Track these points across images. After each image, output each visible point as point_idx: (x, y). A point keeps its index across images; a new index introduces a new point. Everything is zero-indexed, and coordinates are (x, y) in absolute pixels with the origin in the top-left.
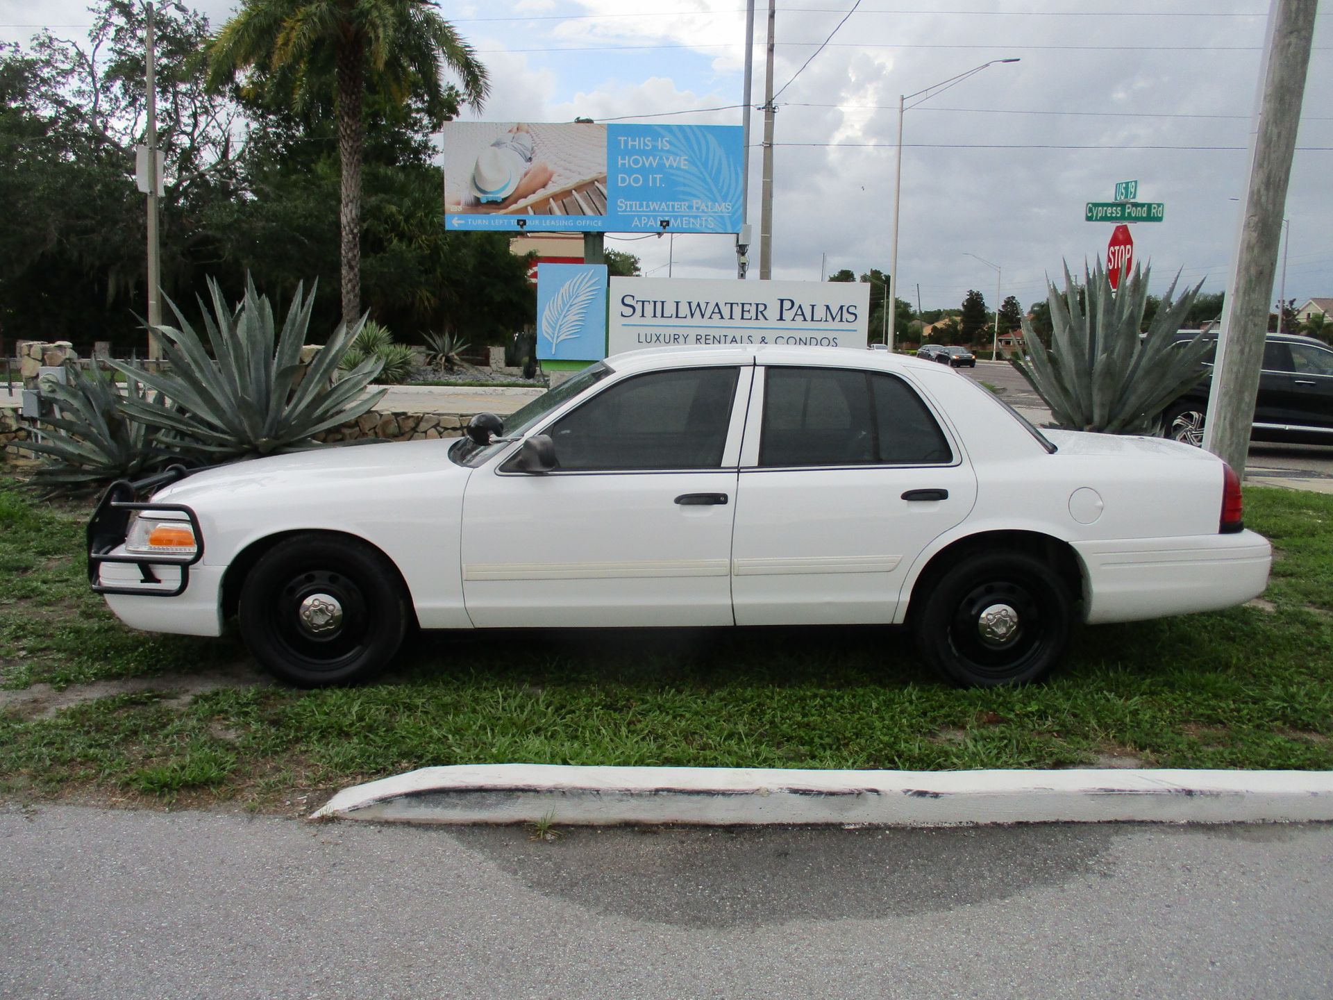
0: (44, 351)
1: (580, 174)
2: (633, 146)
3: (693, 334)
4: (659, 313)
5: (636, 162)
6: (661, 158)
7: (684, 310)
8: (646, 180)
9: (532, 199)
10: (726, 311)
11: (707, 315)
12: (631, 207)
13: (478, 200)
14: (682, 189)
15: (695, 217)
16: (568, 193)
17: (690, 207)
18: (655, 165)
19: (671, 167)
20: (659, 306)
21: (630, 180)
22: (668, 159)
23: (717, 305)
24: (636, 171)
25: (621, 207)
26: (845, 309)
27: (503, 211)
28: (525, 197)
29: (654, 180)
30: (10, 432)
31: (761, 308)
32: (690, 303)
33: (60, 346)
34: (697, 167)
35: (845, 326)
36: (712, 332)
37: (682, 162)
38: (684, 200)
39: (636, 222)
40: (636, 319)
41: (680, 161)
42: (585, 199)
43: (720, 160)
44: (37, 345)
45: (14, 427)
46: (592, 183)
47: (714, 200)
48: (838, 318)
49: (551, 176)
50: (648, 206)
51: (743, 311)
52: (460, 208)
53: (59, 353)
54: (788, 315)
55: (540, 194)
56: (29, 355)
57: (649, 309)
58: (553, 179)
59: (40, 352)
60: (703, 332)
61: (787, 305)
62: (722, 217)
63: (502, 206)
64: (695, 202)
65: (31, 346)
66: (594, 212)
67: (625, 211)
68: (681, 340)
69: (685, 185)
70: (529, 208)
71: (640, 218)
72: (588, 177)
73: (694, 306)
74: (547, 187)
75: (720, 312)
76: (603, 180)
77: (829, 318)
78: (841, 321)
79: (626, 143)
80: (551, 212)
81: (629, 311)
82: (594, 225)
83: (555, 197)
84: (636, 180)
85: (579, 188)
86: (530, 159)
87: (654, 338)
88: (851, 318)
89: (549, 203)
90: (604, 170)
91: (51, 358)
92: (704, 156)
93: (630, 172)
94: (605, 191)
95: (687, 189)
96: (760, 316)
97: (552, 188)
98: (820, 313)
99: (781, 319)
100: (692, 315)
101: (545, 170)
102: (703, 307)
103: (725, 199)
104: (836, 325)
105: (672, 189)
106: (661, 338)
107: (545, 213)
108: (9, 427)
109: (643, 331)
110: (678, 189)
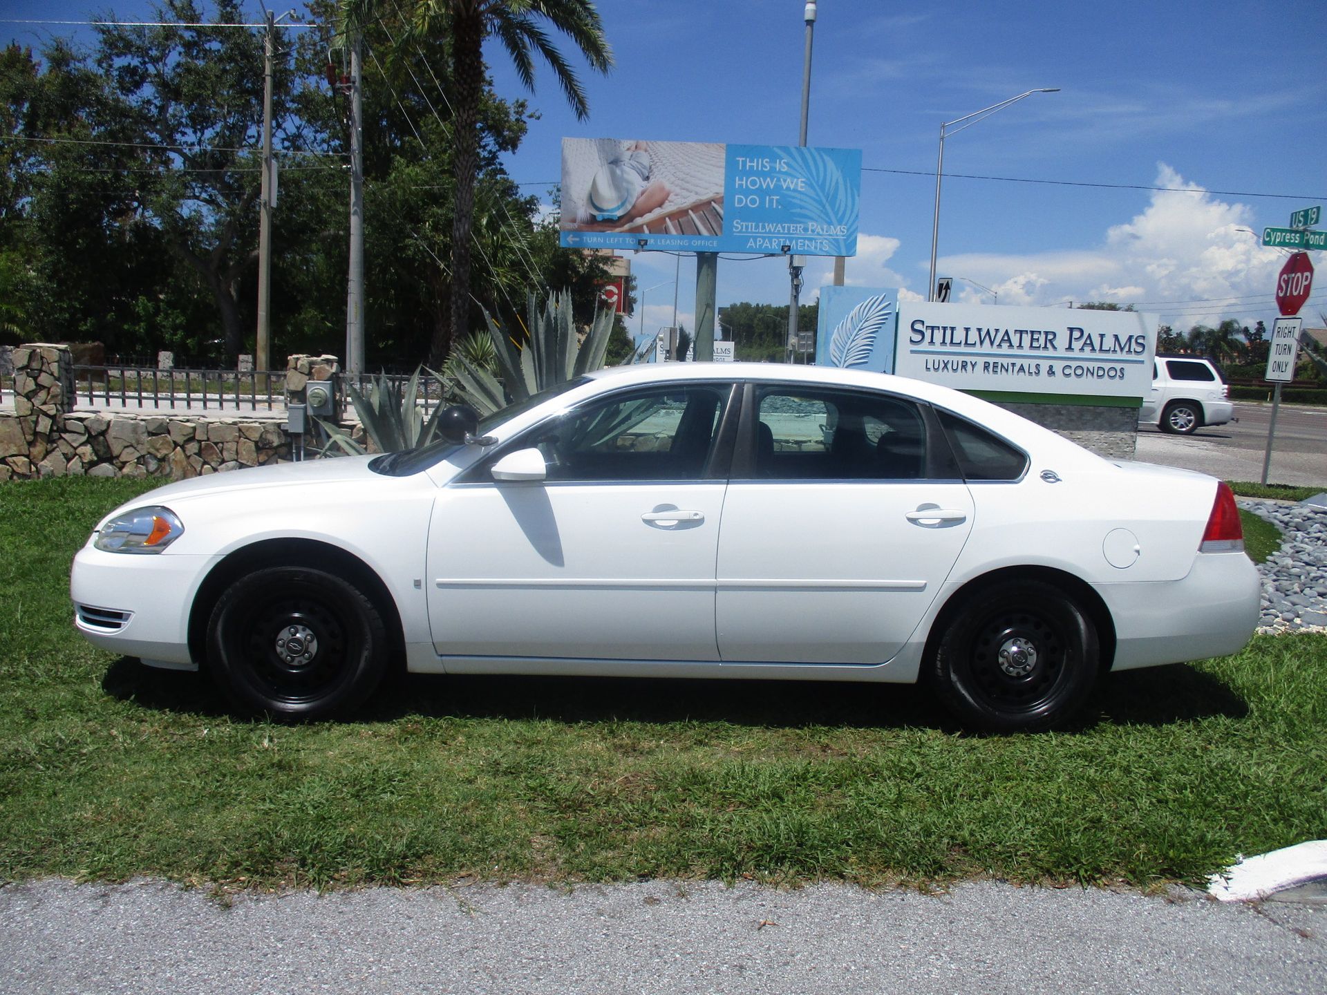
0: (311, 364)
1: (697, 193)
2: (751, 167)
3: (981, 361)
4: (948, 340)
5: (753, 183)
6: (779, 180)
7: (973, 337)
8: (762, 202)
9: (648, 217)
10: (1015, 339)
11: (997, 342)
12: (747, 227)
13: (593, 217)
14: (798, 210)
15: (810, 240)
16: (684, 212)
17: (806, 230)
18: (772, 186)
19: (788, 188)
20: (948, 332)
21: (746, 201)
22: (785, 181)
23: (1007, 332)
24: (753, 192)
25: (737, 228)
26: (1133, 340)
27: (618, 230)
28: (641, 215)
29: (771, 201)
30: (271, 448)
31: (1050, 337)
32: (979, 330)
33: (327, 361)
34: (815, 190)
35: (1133, 357)
36: (1000, 360)
37: (800, 184)
38: (800, 223)
39: (751, 243)
40: (925, 346)
41: (797, 184)
42: (701, 219)
43: (837, 183)
44: (303, 359)
45: (276, 443)
46: (709, 203)
47: (830, 223)
48: (1127, 349)
49: (668, 195)
50: (764, 227)
51: (1032, 339)
52: (576, 225)
53: (327, 367)
54: (1077, 345)
55: (657, 213)
56: (296, 368)
57: (938, 335)
58: (669, 198)
59: (307, 366)
60: (991, 360)
61: (1076, 334)
62: (837, 241)
63: (618, 224)
64: (810, 224)
65: (298, 359)
66: (708, 230)
67: (739, 232)
68: (969, 367)
69: (801, 207)
70: (645, 227)
71: (755, 239)
72: (704, 198)
73: (983, 334)
74: (664, 206)
75: (1009, 340)
76: (720, 201)
77: (1117, 348)
78: (1129, 351)
79: (744, 164)
80: (666, 231)
81: (917, 337)
82: (710, 245)
83: (672, 216)
84: (753, 201)
85: (696, 208)
86: (647, 178)
87: (942, 365)
88: (1140, 349)
89: (665, 222)
90: (721, 190)
91: (319, 372)
92: (821, 178)
93: (747, 192)
94: (721, 211)
95: (803, 211)
96: (1049, 345)
97: (669, 208)
98: (1109, 343)
99: (1070, 348)
100: (982, 342)
101: (662, 189)
102: (993, 334)
103: (840, 222)
104: (1124, 356)
105: (788, 212)
106: (949, 366)
107: (660, 232)
108: (270, 443)
109: (931, 358)
110: (794, 211)
